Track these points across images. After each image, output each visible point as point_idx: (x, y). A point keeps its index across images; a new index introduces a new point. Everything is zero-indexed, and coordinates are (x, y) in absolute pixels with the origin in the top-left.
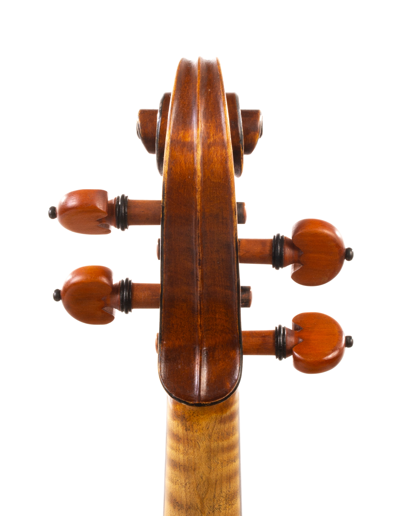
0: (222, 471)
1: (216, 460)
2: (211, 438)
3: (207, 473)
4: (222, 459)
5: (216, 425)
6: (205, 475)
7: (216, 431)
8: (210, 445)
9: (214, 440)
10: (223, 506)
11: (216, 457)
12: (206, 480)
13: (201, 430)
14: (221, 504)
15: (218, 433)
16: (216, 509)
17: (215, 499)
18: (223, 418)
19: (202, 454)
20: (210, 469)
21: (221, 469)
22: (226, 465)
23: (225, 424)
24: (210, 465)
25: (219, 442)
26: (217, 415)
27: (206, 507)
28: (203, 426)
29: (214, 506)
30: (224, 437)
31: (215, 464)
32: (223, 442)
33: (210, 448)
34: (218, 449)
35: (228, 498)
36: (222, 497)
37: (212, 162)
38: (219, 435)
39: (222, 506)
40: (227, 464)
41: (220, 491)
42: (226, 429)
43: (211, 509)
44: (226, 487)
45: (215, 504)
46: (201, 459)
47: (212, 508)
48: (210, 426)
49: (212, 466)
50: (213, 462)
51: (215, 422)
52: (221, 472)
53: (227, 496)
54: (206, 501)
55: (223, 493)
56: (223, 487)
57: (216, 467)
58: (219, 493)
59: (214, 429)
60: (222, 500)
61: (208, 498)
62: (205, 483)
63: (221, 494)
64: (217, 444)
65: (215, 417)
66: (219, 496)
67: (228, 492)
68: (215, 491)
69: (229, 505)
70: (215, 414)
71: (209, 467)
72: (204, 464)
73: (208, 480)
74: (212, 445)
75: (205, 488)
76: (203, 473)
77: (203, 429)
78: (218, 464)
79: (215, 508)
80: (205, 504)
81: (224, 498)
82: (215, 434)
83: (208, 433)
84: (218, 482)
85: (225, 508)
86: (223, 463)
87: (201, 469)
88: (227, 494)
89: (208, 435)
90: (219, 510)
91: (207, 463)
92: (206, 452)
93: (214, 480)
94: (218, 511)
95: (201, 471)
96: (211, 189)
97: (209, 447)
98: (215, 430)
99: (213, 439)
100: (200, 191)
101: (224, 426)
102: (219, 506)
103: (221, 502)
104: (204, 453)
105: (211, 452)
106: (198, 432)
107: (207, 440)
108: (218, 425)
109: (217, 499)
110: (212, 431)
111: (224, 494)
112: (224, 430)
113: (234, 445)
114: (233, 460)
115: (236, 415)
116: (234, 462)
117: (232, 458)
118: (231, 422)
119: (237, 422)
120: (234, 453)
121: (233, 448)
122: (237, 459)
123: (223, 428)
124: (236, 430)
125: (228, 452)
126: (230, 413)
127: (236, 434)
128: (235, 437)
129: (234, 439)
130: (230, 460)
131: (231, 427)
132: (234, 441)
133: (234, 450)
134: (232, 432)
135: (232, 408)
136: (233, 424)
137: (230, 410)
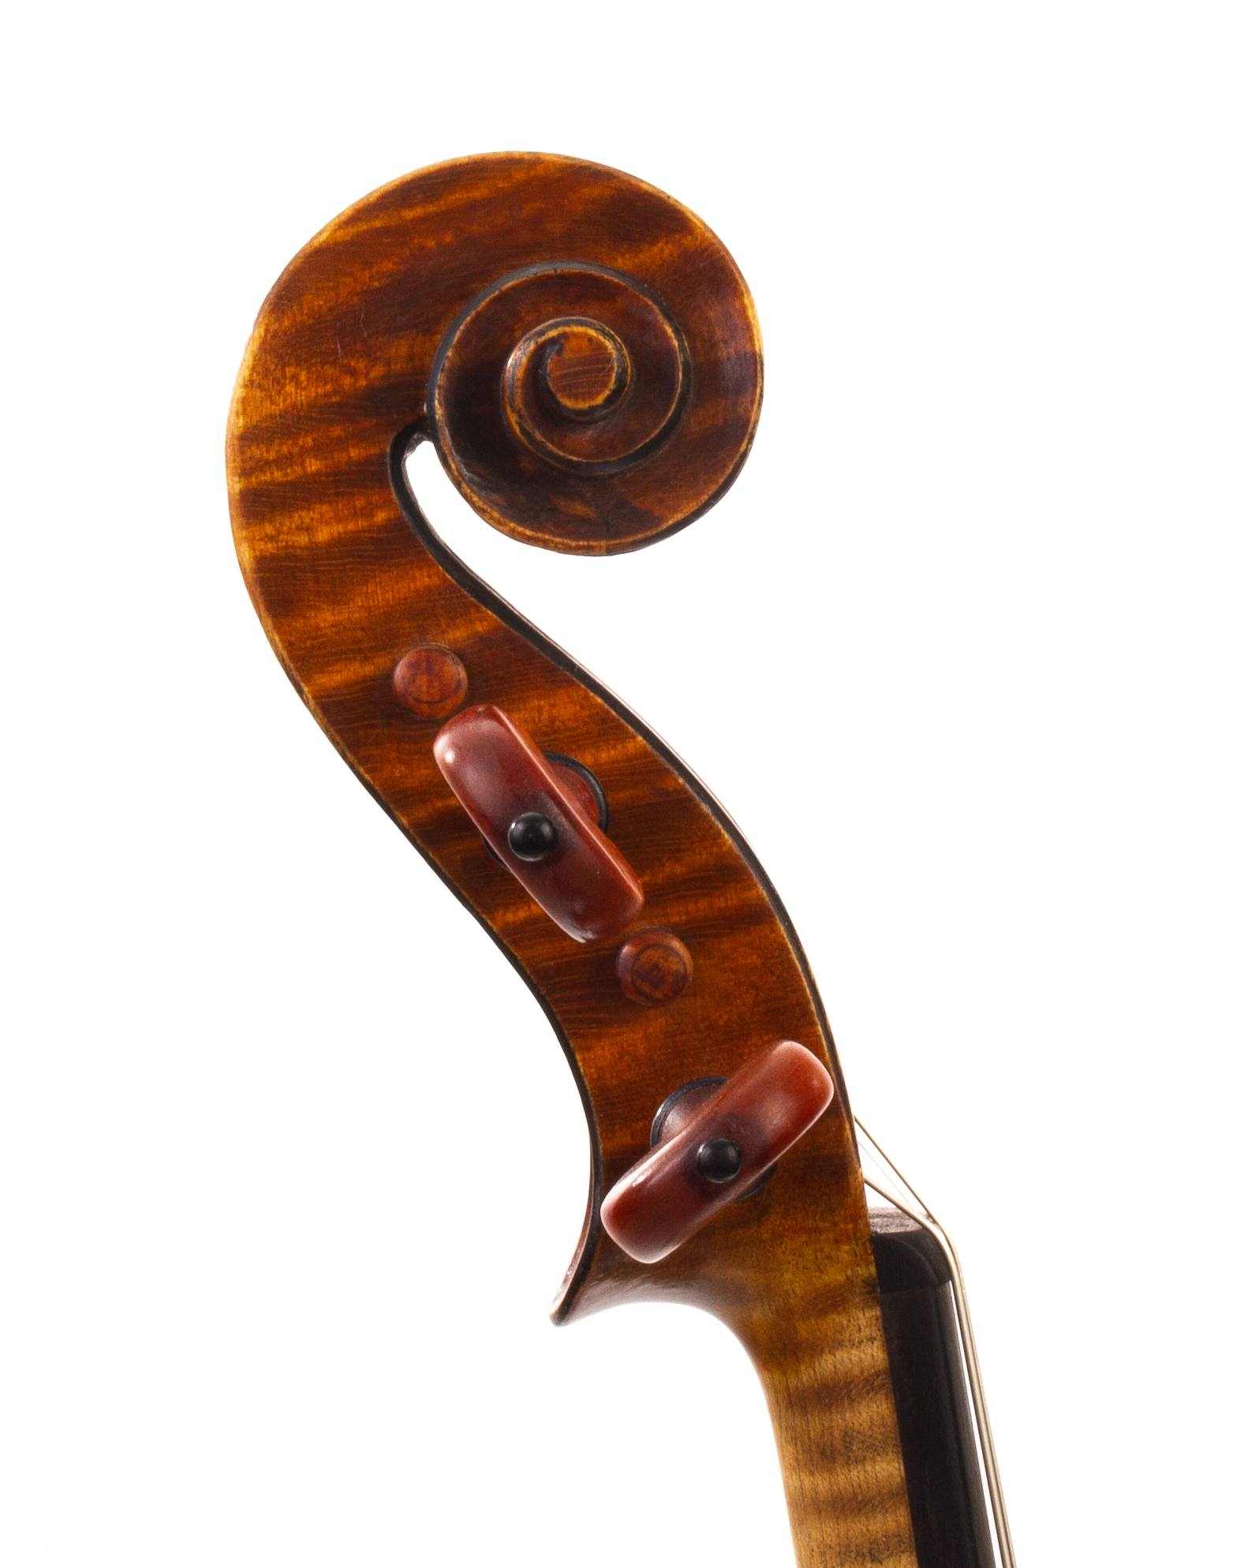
1: (806, 1539)
4: (821, 1539)
5: (782, 1414)
7: (787, 1435)
9: (790, 1465)
11: (804, 1527)
15: (794, 1441)
18: (791, 1391)
23: (806, 1415)
24: (800, 1552)
25: (802, 1475)
26: (773, 1378)
30: (811, 1460)
31: (806, 1550)
34: (803, 1500)
38: (797, 1452)
42: (812, 1433)
50: (803, 1541)
51: (777, 1402)
59: (781, 1426)
64: (799, 1484)
65: (770, 1385)
70: (767, 1374)
71: (800, 1558)
78: (814, 1554)
82: (788, 1445)
86: (825, 1554)
98: (785, 1429)
99: (787, 1460)
101: (804, 1423)
108: (787, 1416)
110: (781, 1434)
112: (809, 1438)
113: (860, 1498)
114: (865, 1551)
115: (854, 1392)
116: (872, 1561)
117: (857, 1546)
118: (831, 1412)
119: (871, 1419)
120: (868, 1530)
121: (860, 1510)
122: (889, 1553)
123: (805, 1428)
124: (872, 1448)
125: (835, 1520)
126: (816, 1380)
127: (873, 1459)
128: (865, 1471)
129: (862, 1478)
130: (851, 1549)
131: (836, 1433)
132: (864, 1486)
133: (867, 1517)
134: (843, 1450)
135: (820, 1364)
136: (840, 1421)
137: (814, 1371)
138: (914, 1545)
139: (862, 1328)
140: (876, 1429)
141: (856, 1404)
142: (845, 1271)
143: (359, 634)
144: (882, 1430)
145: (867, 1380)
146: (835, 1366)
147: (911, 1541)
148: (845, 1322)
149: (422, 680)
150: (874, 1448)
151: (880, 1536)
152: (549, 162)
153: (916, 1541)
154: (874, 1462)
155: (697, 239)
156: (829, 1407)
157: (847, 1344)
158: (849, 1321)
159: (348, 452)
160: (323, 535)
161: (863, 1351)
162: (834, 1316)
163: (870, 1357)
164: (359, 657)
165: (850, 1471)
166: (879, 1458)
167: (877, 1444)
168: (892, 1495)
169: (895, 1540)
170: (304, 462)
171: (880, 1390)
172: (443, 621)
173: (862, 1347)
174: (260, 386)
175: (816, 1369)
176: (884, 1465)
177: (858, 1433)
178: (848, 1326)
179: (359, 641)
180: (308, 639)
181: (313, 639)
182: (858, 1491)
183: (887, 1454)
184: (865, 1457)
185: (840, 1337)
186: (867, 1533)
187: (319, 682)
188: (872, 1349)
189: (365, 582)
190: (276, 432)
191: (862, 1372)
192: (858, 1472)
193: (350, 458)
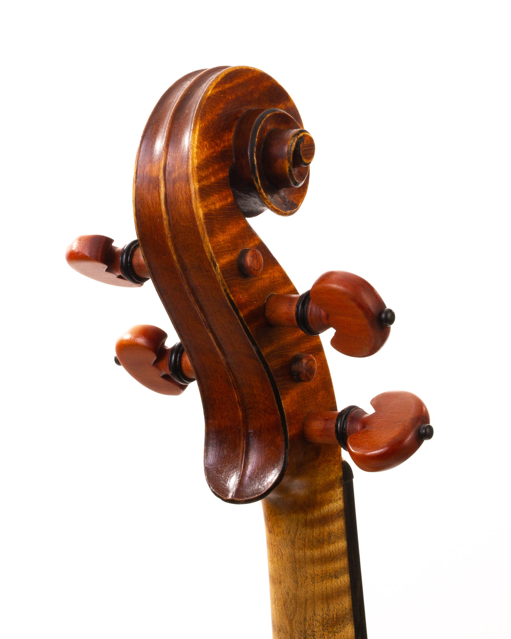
0: (314, 587)
1: (304, 574)
2: (294, 544)
3: (294, 589)
4: (313, 573)
5: (299, 529)
6: (292, 591)
7: (300, 537)
8: (294, 554)
9: (299, 547)
10: (319, 633)
11: (303, 570)
12: (293, 596)
13: (282, 533)
14: (316, 629)
15: (304, 539)
16: (309, 636)
17: (306, 622)
18: (308, 520)
19: (286, 563)
20: (296, 584)
21: (312, 585)
22: (319, 581)
23: (313, 528)
24: (297, 579)
25: (306, 551)
26: (299, 516)
27: (296, 631)
28: (283, 528)
29: (305, 632)
30: (313, 544)
31: (302, 577)
32: (312, 552)
33: (295, 558)
34: (305, 560)
35: (327, 623)
36: (315, 620)
37: (178, 202)
38: (305, 542)
39: (316, 632)
40: (321, 580)
41: (313, 612)
42: (315, 535)
43: (302, 635)
44: (322, 609)
45: (306, 629)
46: (285, 570)
47: (303, 633)
48: (291, 530)
49: (299, 580)
50: (300, 575)
51: (297, 525)
52: (312, 590)
53: (325, 620)
54: (295, 624)
55: (318, 616)
56: (316, 608)
57: (305, 582)
58: (311, 616)
59: (297, 534)
60: (317, 625)
61: (297, 620)
62: (292, 601)
63: (314, 617)
64: (304, 554)
65: (295, 519)
66: (312, 619)
67: (325, 615)
68: (305, 613)
69: (329, 632)
70: (295, 515)
71: (296, 581)
72: (289, 577)
73: (295, 598)
74: (297, 554)
75: (293, 608)
76: (288, 588)
77: (284, 532)
78: (308, 578)
79: (308, 634)
80: (294, 627)
81: (319, 622)
82: (300, 540)
83: (290, 538)
84: (309, 602)
85: (323, 636)
86: (314, 578)
87: (287, 583)
88: (324, 618)
89: (290, 540)
90: (314, 637)
91: (292, 577)
92: (289, 562)
93: (303, 599)
94: (311, 638)
95: (287, 585)
96: (183, 235)
97: (293, 555)
98: (299, 535)
99: (297, 546)
100: (170, 237)
101: (311, 531)
102: (313, 632)
103: (314, 627)
104: (288, 563)
105: (296, 562)
106: (279, 536)
107: (290, 547)
108: (302, 529)
109: (310, 623)
110: (295, 537)
111: (318, 618)
112: (313, 536)
113: (332, 556)
114: (333, 575)
115: (334, 518)
116: (335, 578)
117: (330, 573)
118: (324, 526)
119: (338, 527)
120: (334, 567)
121: (332, 560)
122: (341, 574)
123: (311, 533)
124: (338, 537)
125: (321, 565)
126: (321, 515)
127: (338, 542)
128: (335, 546)
129: (334, 549)
130: (327, 575)
131: (326, 534)
132: (334, 551)
133: (334, 563)
134: (328, 539)
135: (323, 509)
136: (328, 529)
137: (320, 512)
138: (349, 571)
139: (338, 495)
140: (339, 531)
141: (334, 522)
142: (336, 475)
143: (229, 244)
144: (341, 531)
145: (338, 513)
146: (328, 510)
147: (348, 569)
148: (333, 493)
149: (255, 262)
150: (339, 537)
151: (338, 569)
152: (258, 71)
153: (349, 568)
154: (338, 543)
155: (291, 103)
156: (324, 525)
157: (333, 501)
158: (335, 493)
159: (220, 175)
160: (218, 205)
161: (338, 503)
162: (331, 491)
163: (339, 505)
164: (230, 253)
165: (329, 547)
166: (340, 541)
167: (339, 536)
168: (343, 554)
169: (344, 569)
170: (210, 178)
171: (341, 516)
172: (248, 240)
173: (337, 502)
174: (200, 148)
175: (321, 512)
176: (341, 543)
177: (334, 533)
178: (334, 495)
179: (229, 247)
180: (217, 246)
181: (219, 245)
182: (332, 553)
183: (342, 539)
184: (335, 541)
185: (331, 499)
186: (334, 568)
187: (221, 262)
188: (340, 502)
189: (228, 225)
190: (204, 166)
191: (337, 511)
192: (333, 547)
193: (220, 177)
